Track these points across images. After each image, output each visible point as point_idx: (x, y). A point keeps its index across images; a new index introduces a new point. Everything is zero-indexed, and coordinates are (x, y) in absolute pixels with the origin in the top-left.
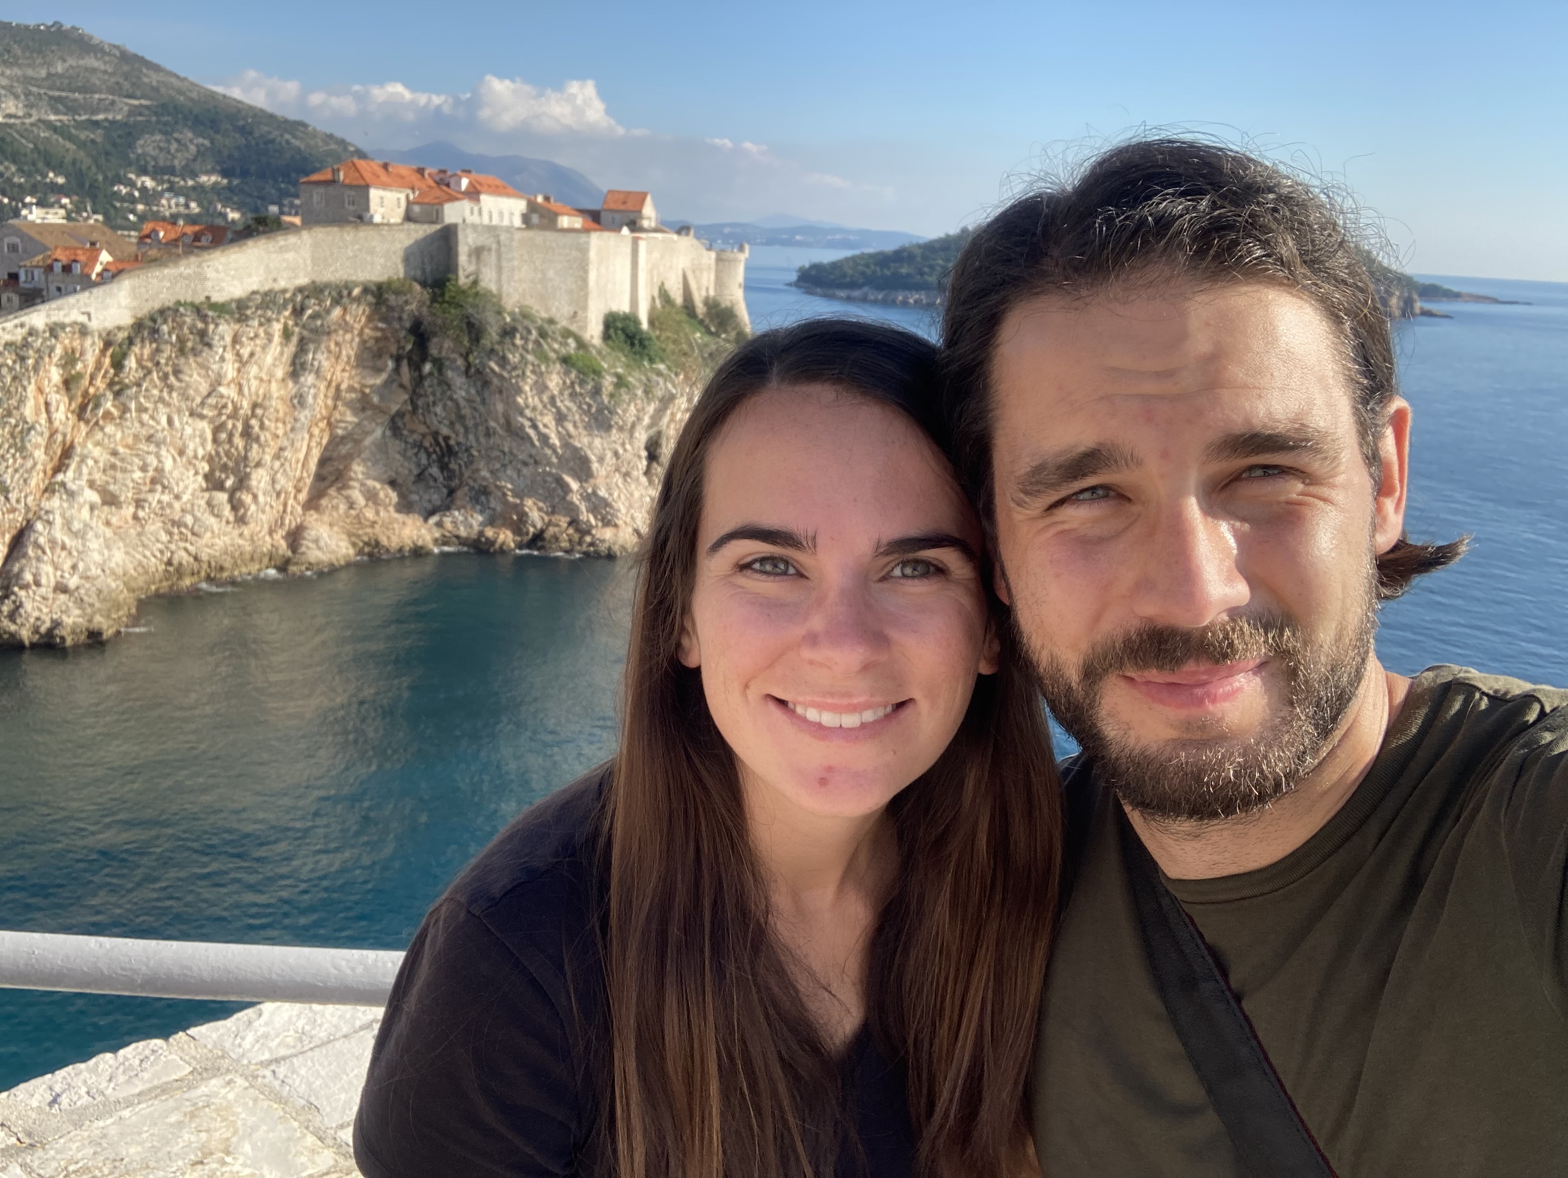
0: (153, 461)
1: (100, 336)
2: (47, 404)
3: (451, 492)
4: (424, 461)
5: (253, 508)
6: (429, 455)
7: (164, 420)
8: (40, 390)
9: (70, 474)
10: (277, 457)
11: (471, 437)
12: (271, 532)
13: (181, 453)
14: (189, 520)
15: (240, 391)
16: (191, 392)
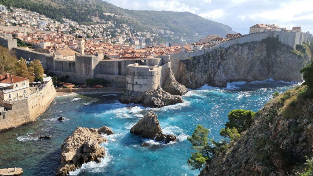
0: (229, 66)
1: (225, 48)
2: (218, 57)
3: (269, 73)
4: (265, 68)
5: (241, 73)
6: (266, 67)
7: (231, 60)
8: (218, 55)
9: (220, 66)
10: (245, 66)
11: (274, 64)
12: (243, 76)
13: (233, 65)
14: (233, 74)
15: (241, 56)
16: (235, 56)
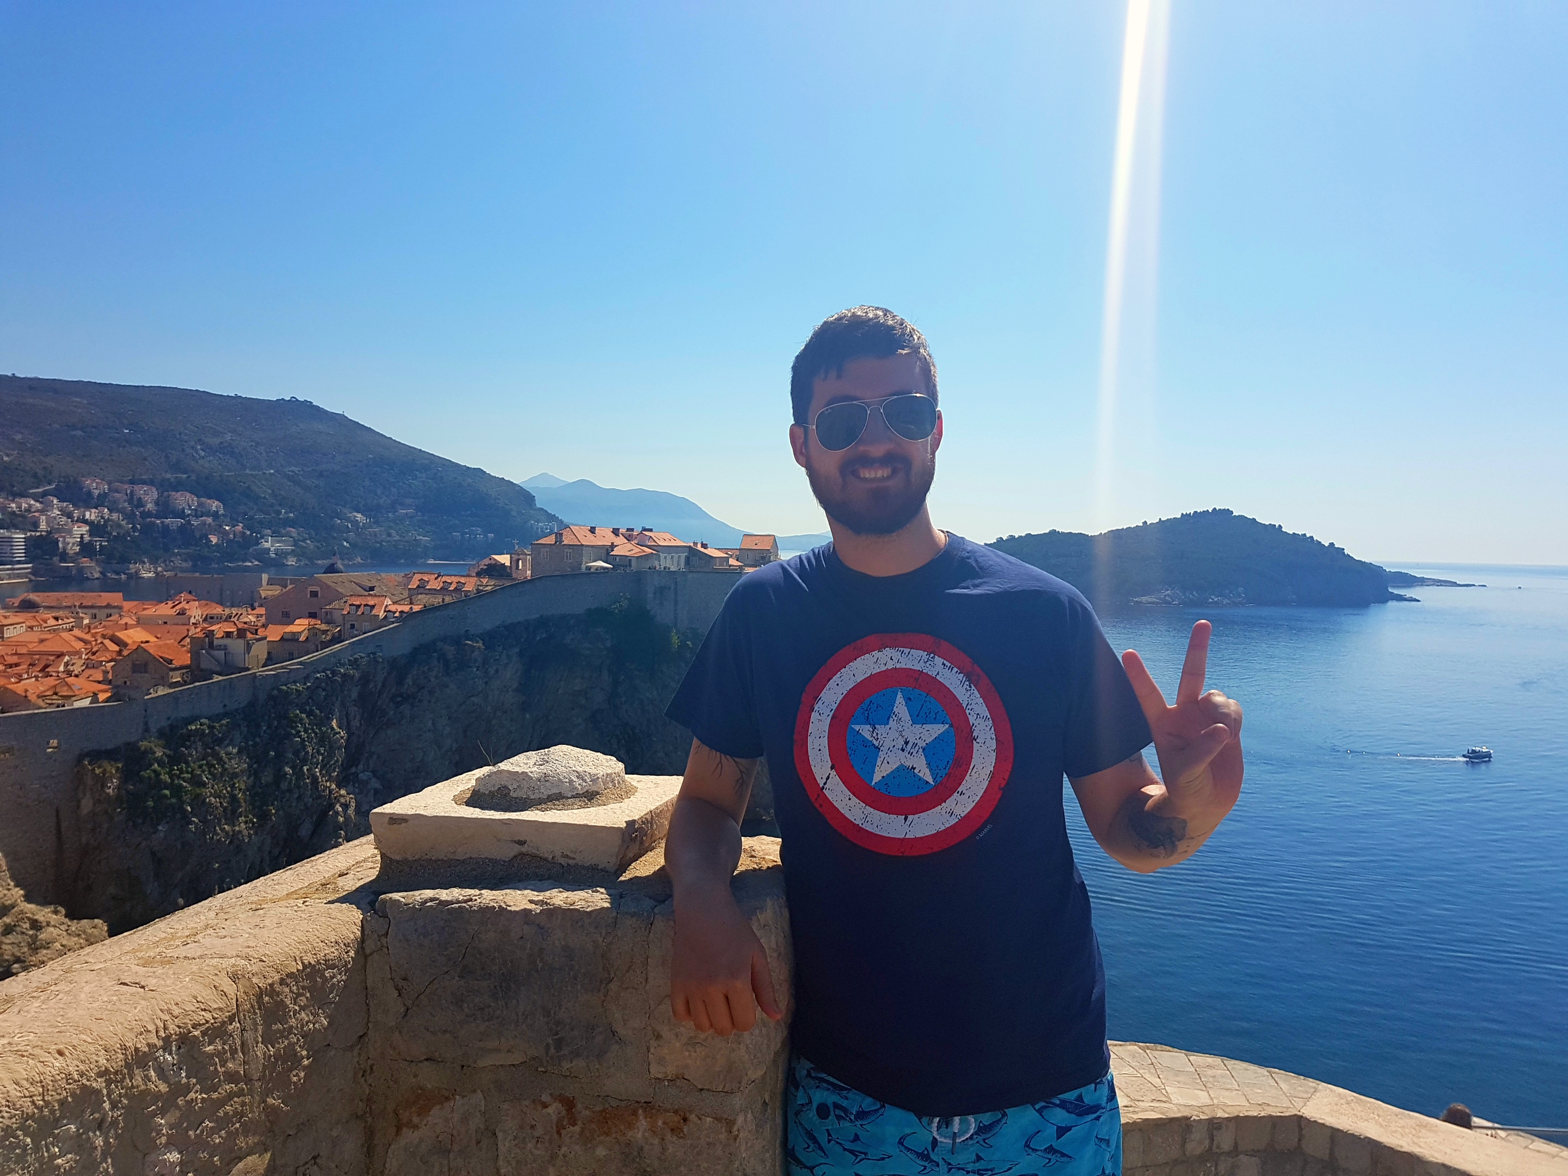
1: (388, 661)
2: (347, 715)
8: (343, 704)
9: (361, 767)
15: (485, 699)
16: (451, 702)
